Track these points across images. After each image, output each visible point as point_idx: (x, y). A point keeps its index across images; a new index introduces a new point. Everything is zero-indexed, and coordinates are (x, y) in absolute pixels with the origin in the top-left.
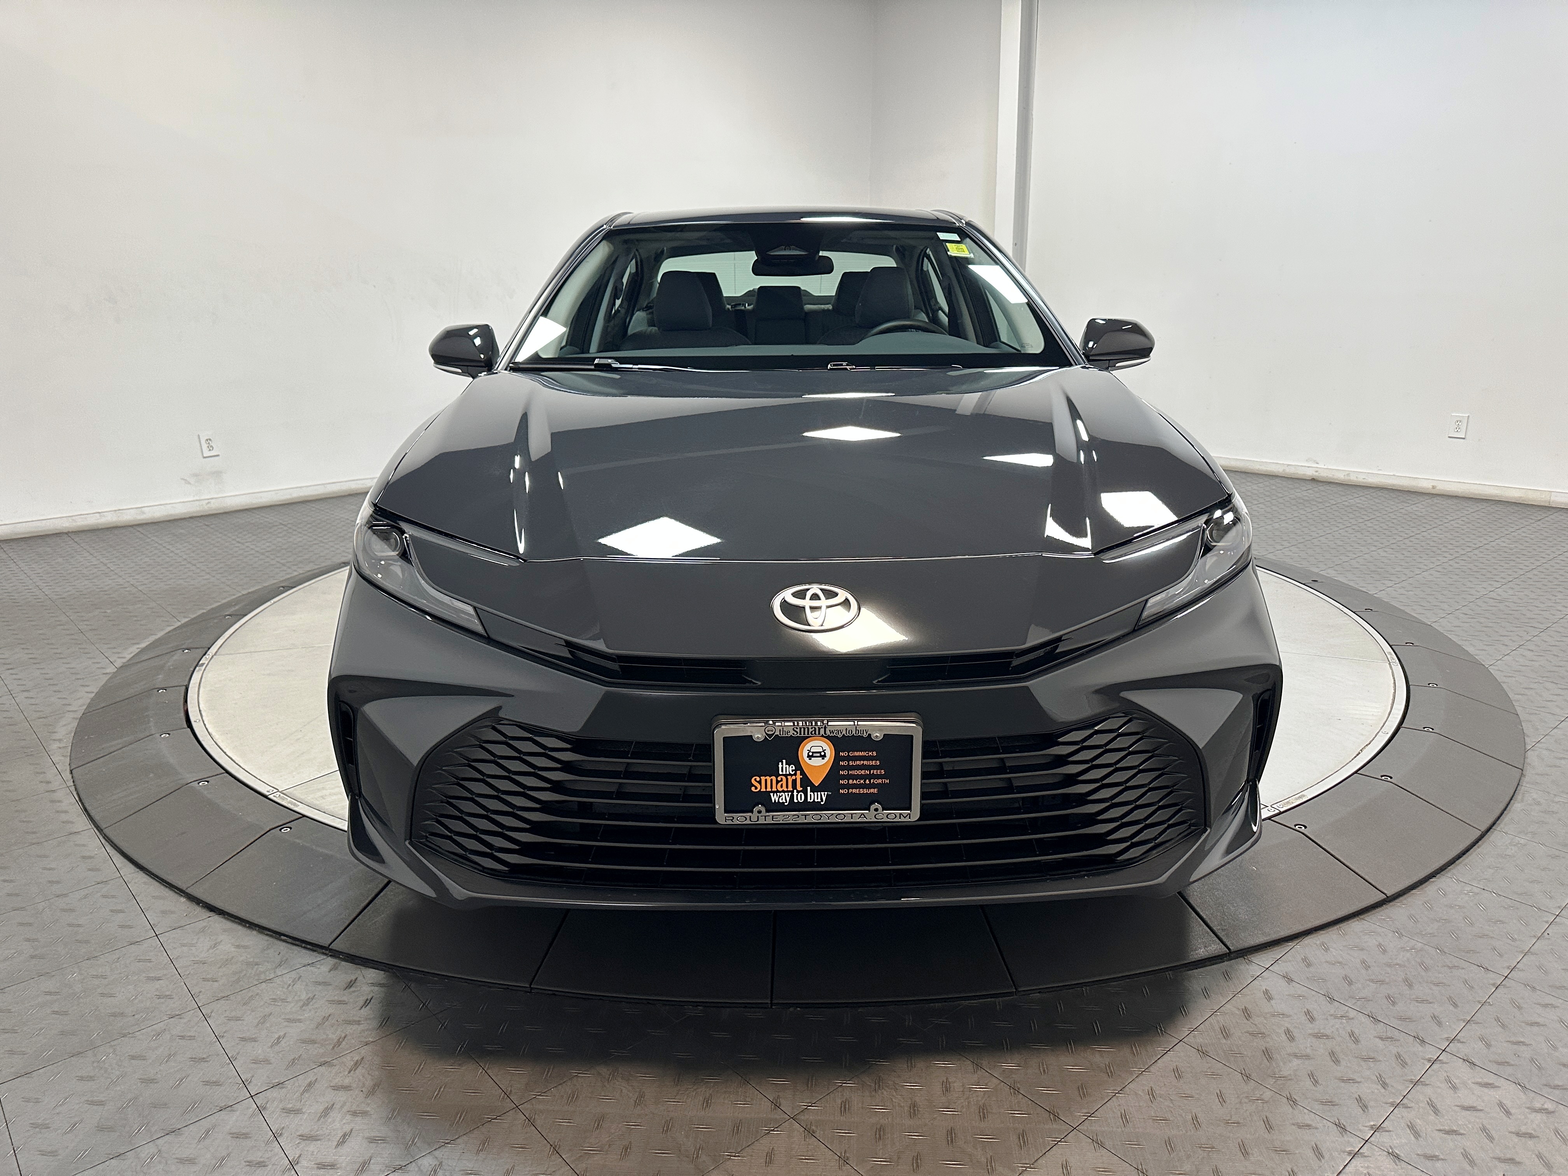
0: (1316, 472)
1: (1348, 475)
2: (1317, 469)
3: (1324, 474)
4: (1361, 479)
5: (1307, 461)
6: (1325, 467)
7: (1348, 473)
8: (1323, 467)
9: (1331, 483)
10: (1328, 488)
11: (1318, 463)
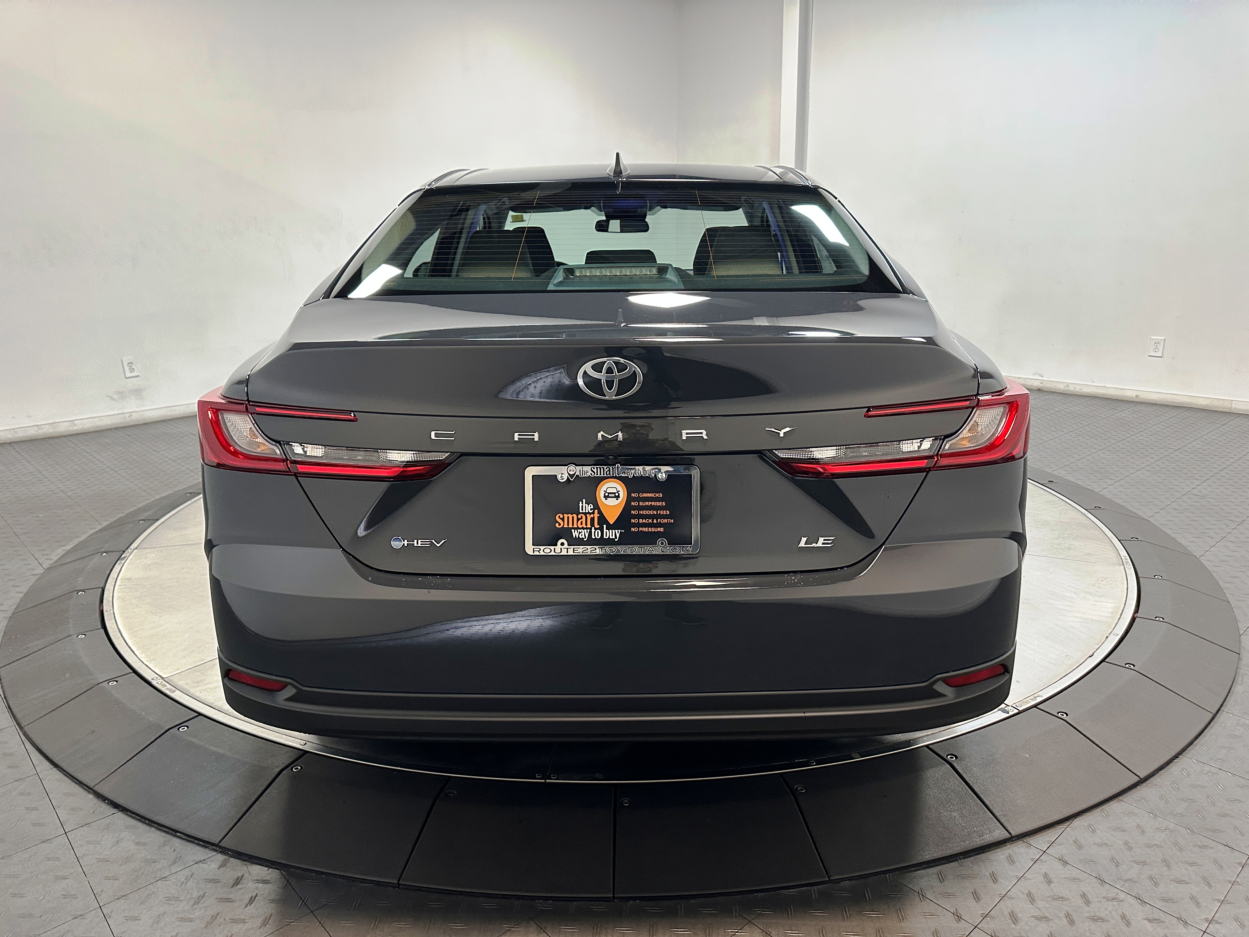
0: (1041, 383)
1: (1067, 386)
2: (1042, 381)
3: (1047, 386)
4: (1078, 389)
5: (1034, 374)
6: (1049, 380)
7: (1067, 384)
8: (1047, 379)
9: (1053, 392)
10: (1052, 397)
11: (1042, 376)
